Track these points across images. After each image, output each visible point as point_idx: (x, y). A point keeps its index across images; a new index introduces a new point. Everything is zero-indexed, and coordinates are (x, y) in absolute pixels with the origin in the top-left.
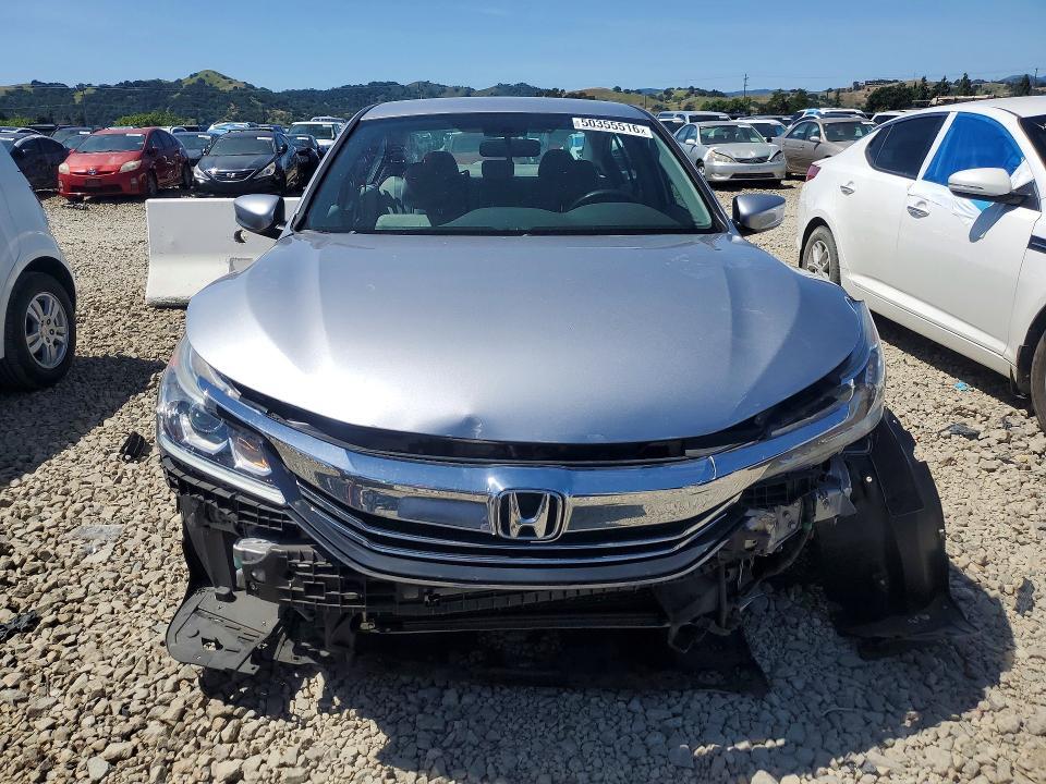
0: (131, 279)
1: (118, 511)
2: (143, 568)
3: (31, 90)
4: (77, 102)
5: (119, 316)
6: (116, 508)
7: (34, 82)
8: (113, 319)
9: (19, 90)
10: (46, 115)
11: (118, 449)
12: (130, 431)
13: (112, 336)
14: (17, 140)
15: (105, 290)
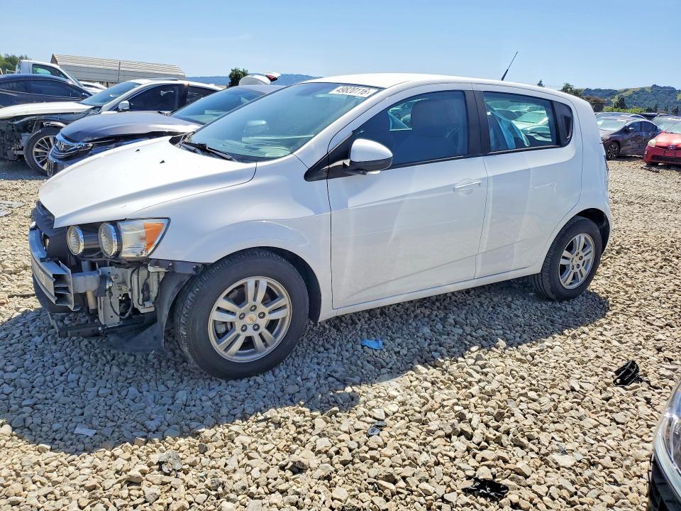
0: (674, 230)
1: (596, 427)
2: (597, 498)
3: (650, 91)
4: (678, 100)
5: (654, 257)
6: (596, 423)
7: (655, 86)
8: (649, 258)
9: (643, 90)
10: (653, 107)
11: (615, 369)
12: (631, 358)
13: (643, 272)
14: (628, 121)
15: (651, 234)
